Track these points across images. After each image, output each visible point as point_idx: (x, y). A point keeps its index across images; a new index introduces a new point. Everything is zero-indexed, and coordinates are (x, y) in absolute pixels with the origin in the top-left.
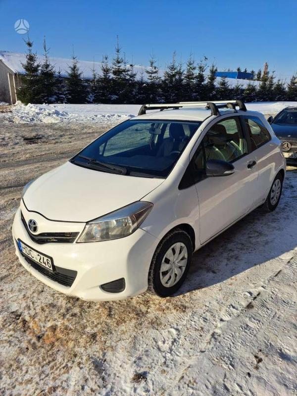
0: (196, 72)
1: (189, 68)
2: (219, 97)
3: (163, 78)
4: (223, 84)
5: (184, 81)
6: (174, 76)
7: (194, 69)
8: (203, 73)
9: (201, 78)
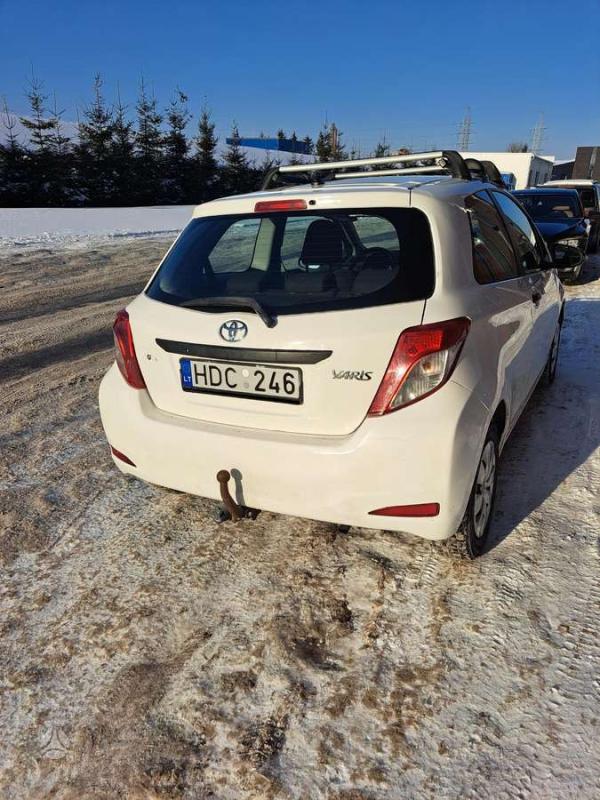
0: (165, 129)
1: (143, 117)
2: (229, 187)
3: (77, 141)
4: (235, 158)
5: (136, 149)
6: (107, 135)
7: (158, 120)
8: (183, 132)
9: (178, 143)
